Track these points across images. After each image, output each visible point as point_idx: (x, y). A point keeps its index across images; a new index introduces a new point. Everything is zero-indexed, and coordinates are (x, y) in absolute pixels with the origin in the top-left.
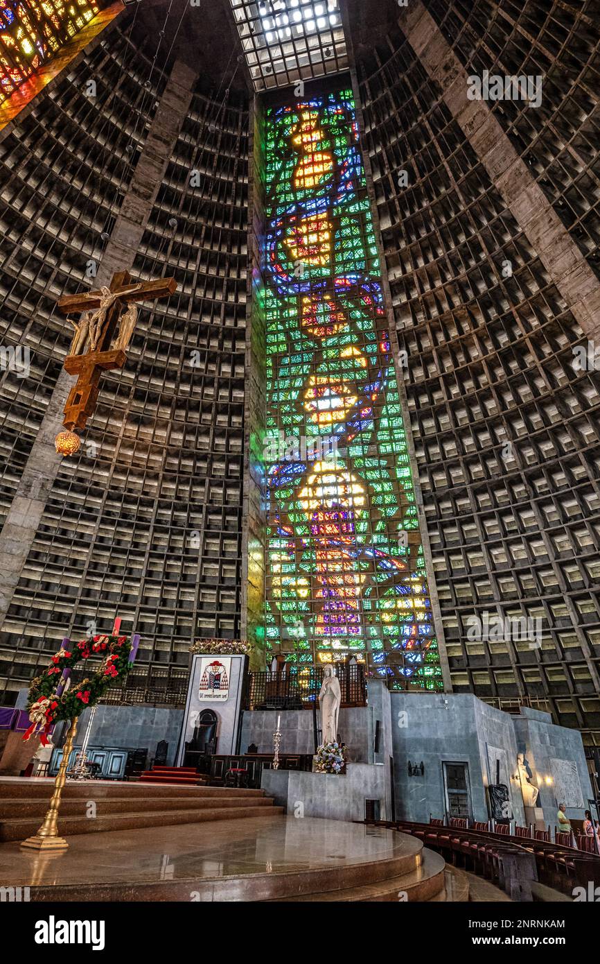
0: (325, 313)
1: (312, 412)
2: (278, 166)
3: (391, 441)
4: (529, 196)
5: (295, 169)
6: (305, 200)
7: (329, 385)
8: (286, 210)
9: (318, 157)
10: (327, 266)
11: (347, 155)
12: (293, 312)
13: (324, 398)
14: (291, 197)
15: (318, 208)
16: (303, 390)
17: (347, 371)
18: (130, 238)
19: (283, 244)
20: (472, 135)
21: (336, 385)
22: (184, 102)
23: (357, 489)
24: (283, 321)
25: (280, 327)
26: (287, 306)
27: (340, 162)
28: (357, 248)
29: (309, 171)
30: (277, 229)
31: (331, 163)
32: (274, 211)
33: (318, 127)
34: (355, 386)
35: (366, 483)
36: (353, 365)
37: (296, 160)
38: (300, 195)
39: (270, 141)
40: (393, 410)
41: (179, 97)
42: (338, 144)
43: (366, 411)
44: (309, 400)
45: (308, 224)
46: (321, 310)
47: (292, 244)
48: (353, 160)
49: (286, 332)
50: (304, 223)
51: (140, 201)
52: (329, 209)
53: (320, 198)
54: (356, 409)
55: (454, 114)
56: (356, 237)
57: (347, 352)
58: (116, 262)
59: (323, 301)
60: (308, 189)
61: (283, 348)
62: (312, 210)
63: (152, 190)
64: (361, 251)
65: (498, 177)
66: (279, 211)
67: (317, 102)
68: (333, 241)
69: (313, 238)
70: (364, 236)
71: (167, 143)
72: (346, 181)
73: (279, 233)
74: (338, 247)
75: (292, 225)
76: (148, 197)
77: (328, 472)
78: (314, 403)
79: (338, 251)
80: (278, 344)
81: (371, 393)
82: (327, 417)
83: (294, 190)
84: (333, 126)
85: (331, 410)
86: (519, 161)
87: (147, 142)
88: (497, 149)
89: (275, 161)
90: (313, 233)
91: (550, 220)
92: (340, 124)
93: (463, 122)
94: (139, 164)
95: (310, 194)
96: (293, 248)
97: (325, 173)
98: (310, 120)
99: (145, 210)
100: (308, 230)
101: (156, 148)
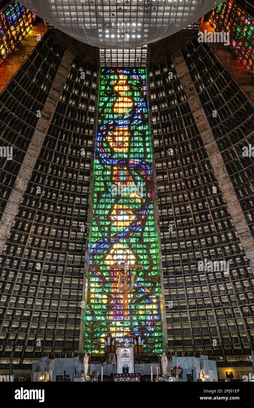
0: (124, 176)
1: (114, 221)
2: (106, 99)
3: (148, 237)
4: (217, 157)
5: (114, 102)
6: (118, 119)
7: (123, 209)
8: (108, 123)
9: (126, 99)
10: (126, 153)
11: (139, 102)
12: (108, 173)
13: (120, 215)
14: (111, 116)
15: (124, 125)
16: (111, 210)
17: (132, 204)
18: (40, 139)
19: (106, 139)
20: (198, 123)
21: (126, 209)
22: (68, 71)
23: (132, 257)
24: (103, 176)
25: (102, 179)
26: (105, 169)
27: (136, 104)
28: (141, 147)
29: (121, 105)
30: (103, 131)
31: (132, 104)
32: (102, 122)
33: (127, 84)
34: (135, 211)
35: (136, 255)
36: (135, 201)
37: (115, 98)
38: (116, 116)
39: (103, 85)
40: (151, 223)
41: (65, 68)
42: (136, 95)
43: (139, 223)
44: (113, 215)
45: (119, 131)
46: (122, 174)
47: (110, 139)
48: (142, 104)
49: (105, 182)
50: (117, 130)
51: (45, 121)
52: (129, 126)
53: (126, 119)
54: (134, 222)
55: (192, 110)
56: (141, 142)
57: (132, 195)
58: (33, 151)
59: (123, 170)
60: (120, 114)
61: (103, 189)
62: (121, 125)
63: (51, 115)
64: (142, 149)
65: (206, 144)
66: (105, 122)
67: (127, 71)
68: (130, 142)
69: (121, 139)
70: (144, 142)
71: (59, 92)
72: (138, 114)
73: (104, 133)
74: (132, 145)
75: (111, 130)
76: (48, 119)
77: (120, 249)
78: (116, 217)
79: (132, 147)
80: (100, 187)
81: (142, 215)
82: (121, 224)
83: (113, 113)
84: (134, 85)
85: (123, 221)
86: (215, 142)
87: (50, 92)
88: (207, 133)
89: (105, 96)
90: (121, 136)
91: (224, 170)
92: (137, 85)
93: (195, 115)
94: (46, 103)
95: (120, 117)
96: (111, 142)
97: (128, 108)
98: (123, 80)
99: (47, 125)
100: (118, 134)
101: (54, 94)
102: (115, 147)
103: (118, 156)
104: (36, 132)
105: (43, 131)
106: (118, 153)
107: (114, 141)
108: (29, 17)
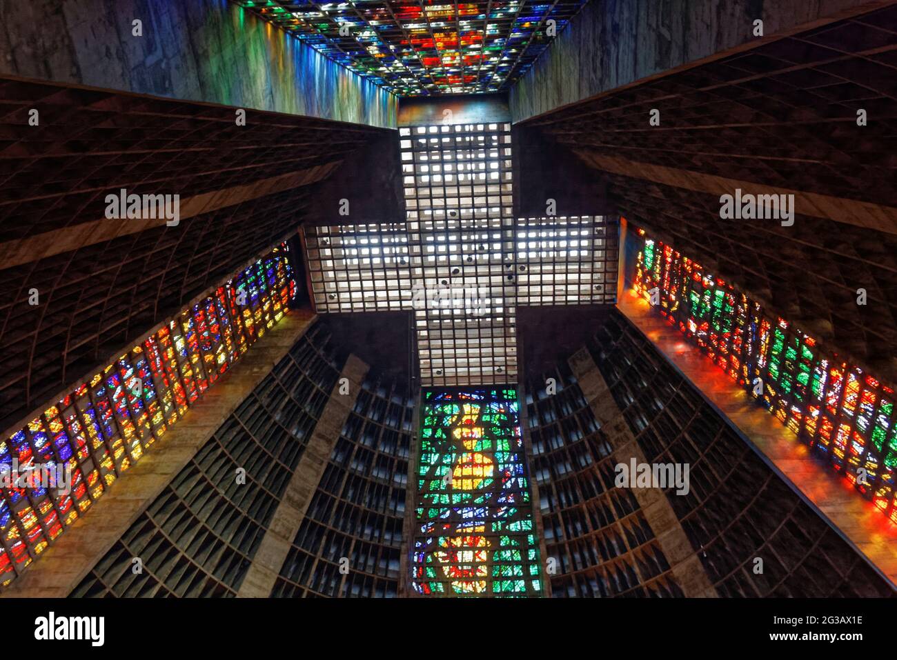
2: (434, 458)
5: (453, 466)
6: (461, 505)
8: (440, 515)
9: (478, 458)
11: (508, 462)
14: (445, 499)
15: (476, 519)
18: (275, 558)
19: (433, 557)
20: (646, 507)
27: (501, 468)
28: (517, 578)
29: (467, 471)
30: (427, 535)
31: (492, 468)
32: (426, 513)
33: (479, 423)
37: (454, 455)
38: (456, 499)
39: (427, 427)
42: (499, 447)
45: (464, 536)
47: (444, 558)
48: (515, 468)
50: (459, 535)
51: (292, 510)
52: (489, 521)
53: (479, 506)
56: (517, 563)
60: (467, 492)
62: (468, 520)
63: (306, 497)
64: (522, 583)
66: (432, 513)
67: (479, 395)
68: (490, 564)
69: (468, 556)
70: (526, 564)
71: (329, 441)
73: (429, 542)
74: (496, 573)
75: (444, 534)
76: (300, 506)
79: (496, 579)
83: (450, 491)
84: (495, 425)
87: (311, 443)
88: (672, 533)
89: (431, 452)
90: (467, 549)
92: (503, 425)
94: (299, 468)
95: (467, 499)
96: (445, 564)
97: (484, 479)
98: (471, 414)
99: (295, 521)
100: (463, 544)
101: (318, 448)
102: (455, 579)
104: (268, 539)
105: (284, 537)
107: (454, 563)
108: (282, 293)
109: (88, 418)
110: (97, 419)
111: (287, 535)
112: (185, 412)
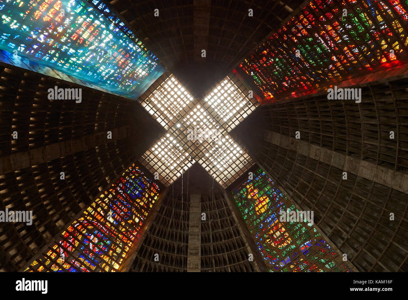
0: (305, 269)
2: (246, 211)
4: (363, 167)
5: (254, 208)
6: (265, 218)
8: (259, 228)
9: (262, 199)
10: (292, 244)
11: (273, 192)
14: (258, 221)
15: (273, 219)
19: (265, 244)
20: (320, 159)
22: (199, 207)
27: (271, 196)
28: (301, 227)
29: (260, 206)
30: (259, 238)
31: (268, 198)
32: (254, 231)
33: (255, 188)
37: (253, 205)
38: (262, 218)
39: (238, 203)
41: (196, 207)
42: (267, 190)
45: (272, 228)
46: (302, 268)
47: (269, 241)
48: (276, 192)
50: (270, 229)
51: (194, 257)
52: (278, 217)
53: (271, 214)
55: (307, 155)
56: (298, 223)
60: (264, 213)
62: (270, 222)
63: (198, 250)
64: (304, 228)
65: (343, 167)
66: (256, 229)
67: (250, 179)
68: (288, 230)
69: (278, 234)
72: (279, 202)
73: (261, 239)
74: (292, 232)
75: (265, 233)
76: (197, 254)
79: (293, 234)
83: (258, 217)
84: (261, 184)
86: (347, 157)
87: (190, 231)
88: (334, 158)
89: (244, 209)
90: (276, 232)
91: (382, 171)
92: (263, 182)
93: (312, 156)
95: (266, 215)
96: (272, 243)
97: (267, 204)
98: (250, 187)
99: (198, 260)
100: (273, 231)
101: (194, 231)
102: (278, 245)
103: (286, 251)
106: (284, 249)
107: (274, 240)
108: (152, 189)
109: (82, 259)
110: (87, 258)
111: (197, 267)
112: (131, 245)
